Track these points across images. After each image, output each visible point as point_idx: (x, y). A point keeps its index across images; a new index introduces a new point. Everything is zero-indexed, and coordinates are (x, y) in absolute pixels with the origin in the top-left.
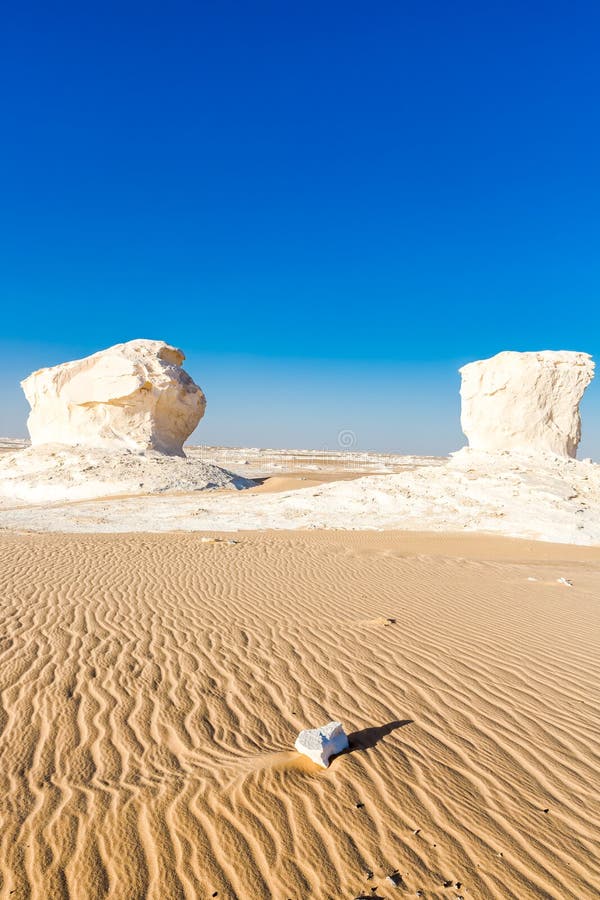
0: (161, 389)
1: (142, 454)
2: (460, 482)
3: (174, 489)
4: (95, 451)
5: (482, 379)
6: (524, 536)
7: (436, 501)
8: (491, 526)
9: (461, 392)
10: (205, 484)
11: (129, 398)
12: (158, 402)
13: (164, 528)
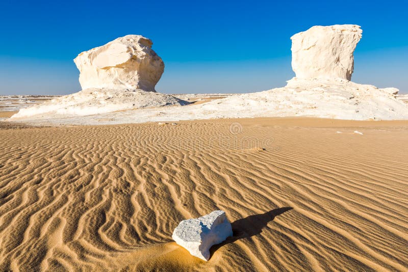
0: (141, 58)
1: (134, 91)
2: (292, 94)
3: (150, 106)
4: (111, 91)
5: (302, 41)
6: (327, 117)
7: (281, 103)
8: (309, 113)
9: (292, 49)
10: (165, 103)
11: (126, 64)
12: (140, 65)
13: (142, 121)
